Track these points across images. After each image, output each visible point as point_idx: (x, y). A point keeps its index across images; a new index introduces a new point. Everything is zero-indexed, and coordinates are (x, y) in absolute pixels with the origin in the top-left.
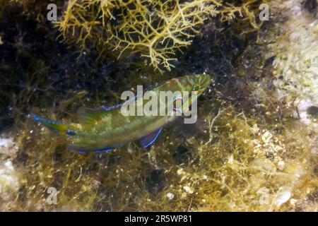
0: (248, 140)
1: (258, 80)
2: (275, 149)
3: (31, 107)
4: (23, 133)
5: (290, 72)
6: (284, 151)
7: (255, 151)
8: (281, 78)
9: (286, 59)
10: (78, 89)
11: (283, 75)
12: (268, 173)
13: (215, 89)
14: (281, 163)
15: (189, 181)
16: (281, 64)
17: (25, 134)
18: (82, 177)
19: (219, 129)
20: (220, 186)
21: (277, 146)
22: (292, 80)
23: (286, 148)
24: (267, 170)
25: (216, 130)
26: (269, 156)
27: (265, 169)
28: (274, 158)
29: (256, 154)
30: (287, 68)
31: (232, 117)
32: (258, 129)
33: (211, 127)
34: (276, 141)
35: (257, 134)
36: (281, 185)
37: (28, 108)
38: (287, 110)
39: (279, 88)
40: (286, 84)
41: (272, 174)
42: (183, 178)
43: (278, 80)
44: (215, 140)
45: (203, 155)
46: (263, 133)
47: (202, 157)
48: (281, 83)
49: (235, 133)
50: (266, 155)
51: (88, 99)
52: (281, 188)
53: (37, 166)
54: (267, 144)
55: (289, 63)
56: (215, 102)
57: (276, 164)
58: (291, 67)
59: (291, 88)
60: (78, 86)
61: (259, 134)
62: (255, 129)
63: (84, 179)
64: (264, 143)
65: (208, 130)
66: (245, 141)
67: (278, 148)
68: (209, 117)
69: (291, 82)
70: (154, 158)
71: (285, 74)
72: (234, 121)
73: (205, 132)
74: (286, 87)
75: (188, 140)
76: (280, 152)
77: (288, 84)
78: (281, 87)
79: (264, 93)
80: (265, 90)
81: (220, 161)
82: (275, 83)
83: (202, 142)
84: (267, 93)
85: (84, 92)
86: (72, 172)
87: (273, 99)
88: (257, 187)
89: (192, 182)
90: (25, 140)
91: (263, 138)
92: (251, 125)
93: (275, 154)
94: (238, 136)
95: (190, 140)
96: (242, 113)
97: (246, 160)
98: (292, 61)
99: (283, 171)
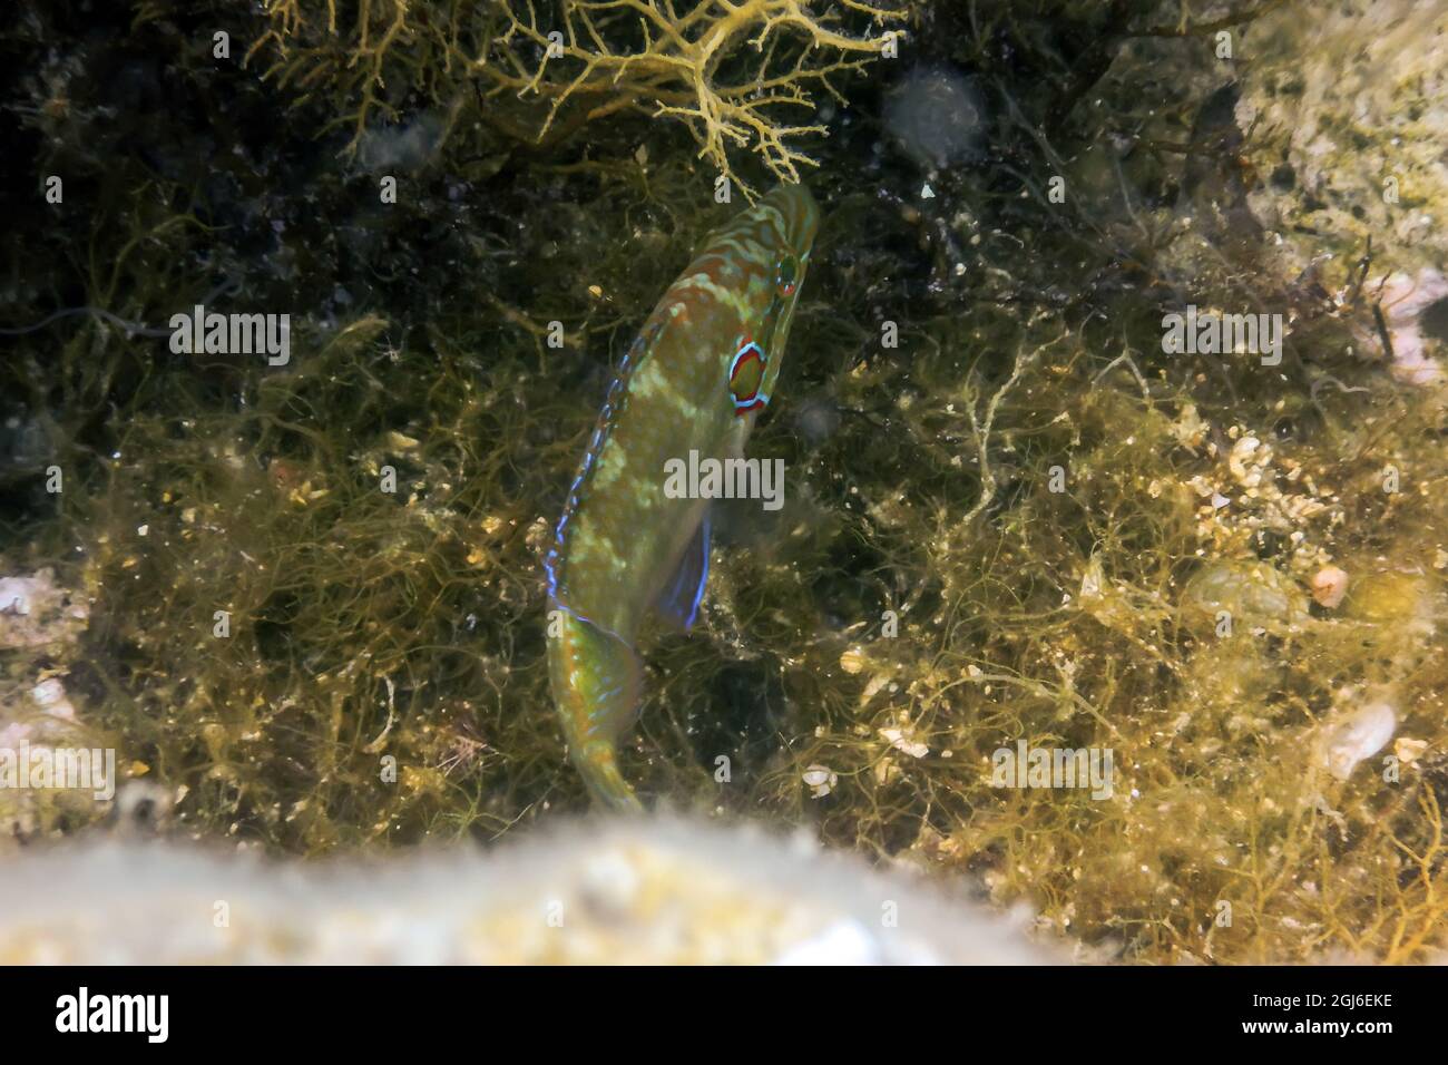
0: (1168, 480)
1: (1171, 201)
2: (1292, 514)
3: (125, 417)
4: (103, 540)
5: (1324, 147)
6: (1338, 517)
7: (1203, 530)
8: (1285, 179)
9: (1296, 90)
10: (339, 310)
11: (1296, 164)
12: (1275, 628)
13: (981, 261)
14: (1331, 577)
15: (901, 698)
16: (1277, 112)
17: (113, 542)
18: (397, 727)
19: (1018, 440)
20: (1051, 708)
21: (1300, 501)
22: (1340, 181)
23: (1345, 505)
24: (1268, 614)
25: (1010, 448)
26: (1272, 547)
27: (1254, 610)
28: (1291, 555)
29: (1208, 544)
30: (1309, 127)
31: (1078, 382)
32: (1205, 426)
33: (981, 436)
34: (1292, 476)
35: (1203, 452)
36: (1340, 681)
37: (113, 421)
38: (1333, 329)
39: (1280, 228)
40: (1312, 205)
41: (1293, 629)
42: (872, 689)
43: (1272, 193)
44: (1008, 495)
45: (957, 571)
46: (1230, 443)
47: (950, 581)
48: (1287, 203)
49: (1099, 455)
50: (1253, 545)
51: (394, 355)
52: (1345, 693)
53: (184, 691)
54: (1253, 493)
55: (1313, 105)
56: (990, 318)
57: (1304, 583)
58: (1326, 123)
59: (1341, 219)
60: (341, 296)
61: (1213, 448)
62: (1189, 428)
63: (408, 736)
64: (1240, 490)
65: (969, 452)
66: (1155, 490)
67: (1305, 507)
68: (967, 393)
69: (1335, 194)
70: (725, 607)
71: (1303, 155)
72: (1089, 400)
73: (956, 461)
74: (1314, 219)
75: (876, 511)
76: (1318, 524)
77: (1323, 207)
78: (1290, 223)
79: (1216, 255)
80: (1216, 240)
81: (1039, 592)
82: (1259, 205)
83: (943, 513)
84: (1232, 257)
85: (372, 322)
86: (348, 707)
87: (1263, 281)
88: (1228, 699)
89: (917, 706)
90: (113, 575)
91: (1236, 467)
92: (1172, 412)
93: (1297, 536)
94: (1111, 466)
95: (886, 509)
96: (1124, 356)
97: (1165, 574)
98: (1329, 96)
99: (1342, 611)
